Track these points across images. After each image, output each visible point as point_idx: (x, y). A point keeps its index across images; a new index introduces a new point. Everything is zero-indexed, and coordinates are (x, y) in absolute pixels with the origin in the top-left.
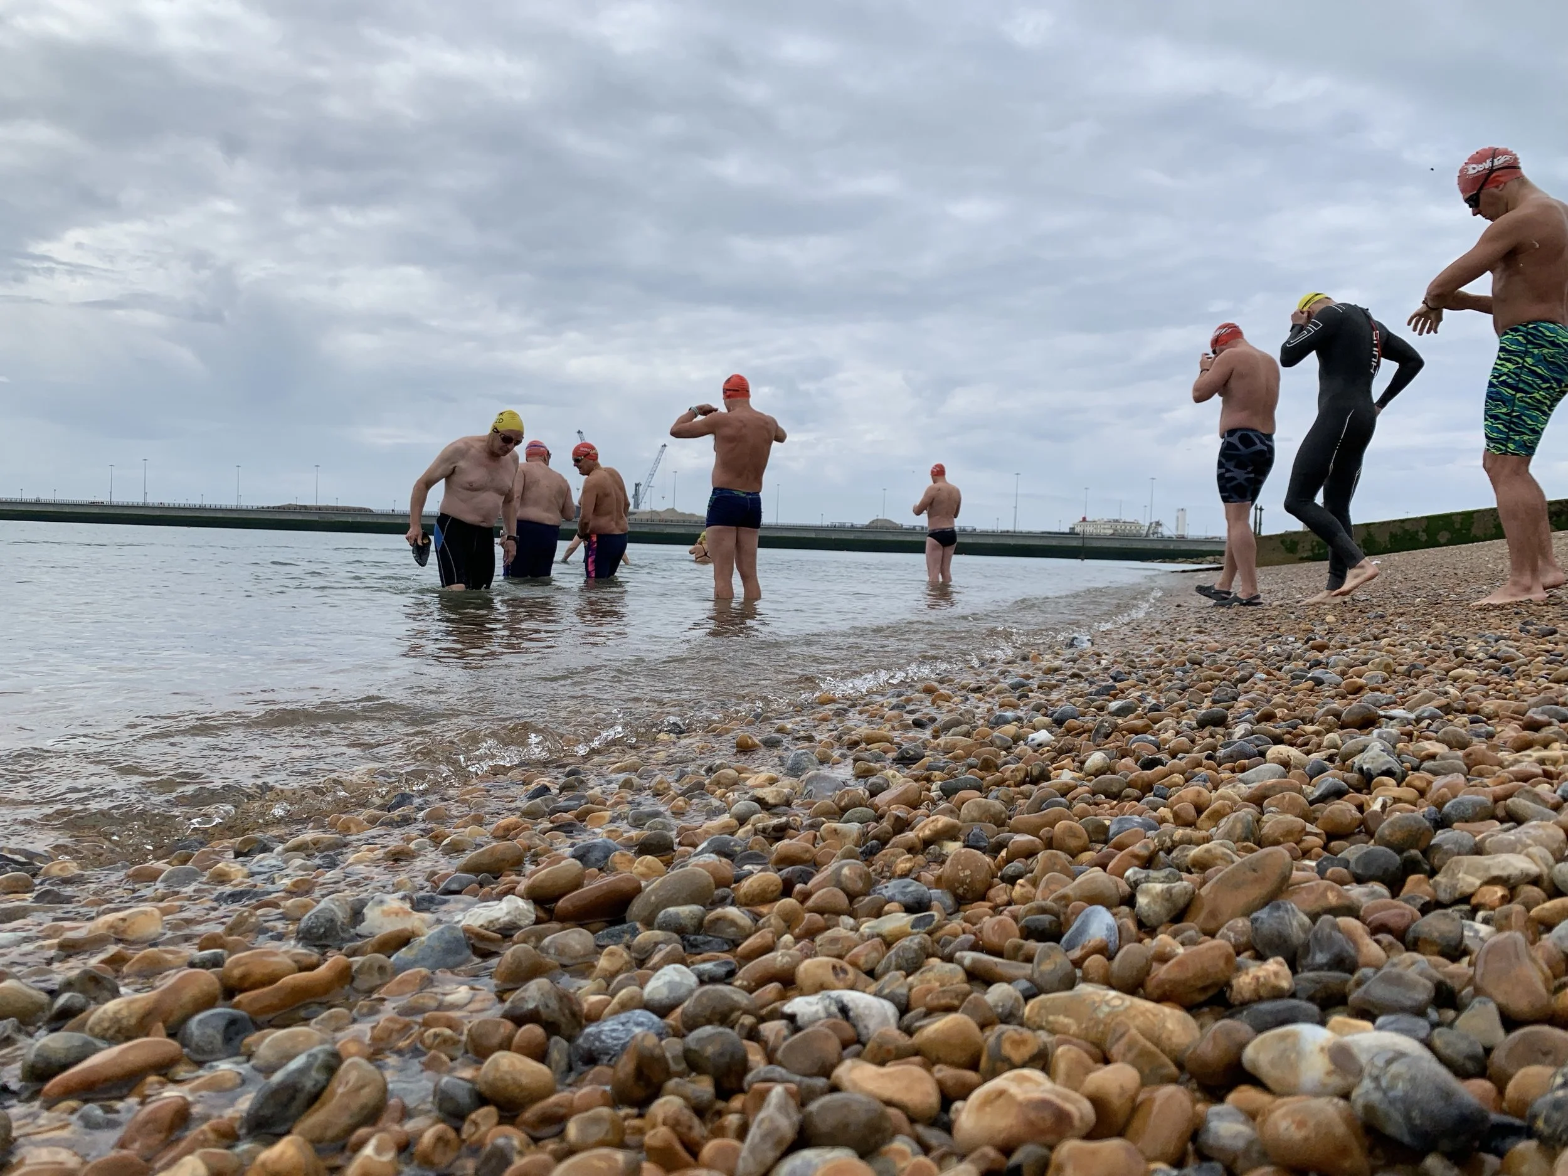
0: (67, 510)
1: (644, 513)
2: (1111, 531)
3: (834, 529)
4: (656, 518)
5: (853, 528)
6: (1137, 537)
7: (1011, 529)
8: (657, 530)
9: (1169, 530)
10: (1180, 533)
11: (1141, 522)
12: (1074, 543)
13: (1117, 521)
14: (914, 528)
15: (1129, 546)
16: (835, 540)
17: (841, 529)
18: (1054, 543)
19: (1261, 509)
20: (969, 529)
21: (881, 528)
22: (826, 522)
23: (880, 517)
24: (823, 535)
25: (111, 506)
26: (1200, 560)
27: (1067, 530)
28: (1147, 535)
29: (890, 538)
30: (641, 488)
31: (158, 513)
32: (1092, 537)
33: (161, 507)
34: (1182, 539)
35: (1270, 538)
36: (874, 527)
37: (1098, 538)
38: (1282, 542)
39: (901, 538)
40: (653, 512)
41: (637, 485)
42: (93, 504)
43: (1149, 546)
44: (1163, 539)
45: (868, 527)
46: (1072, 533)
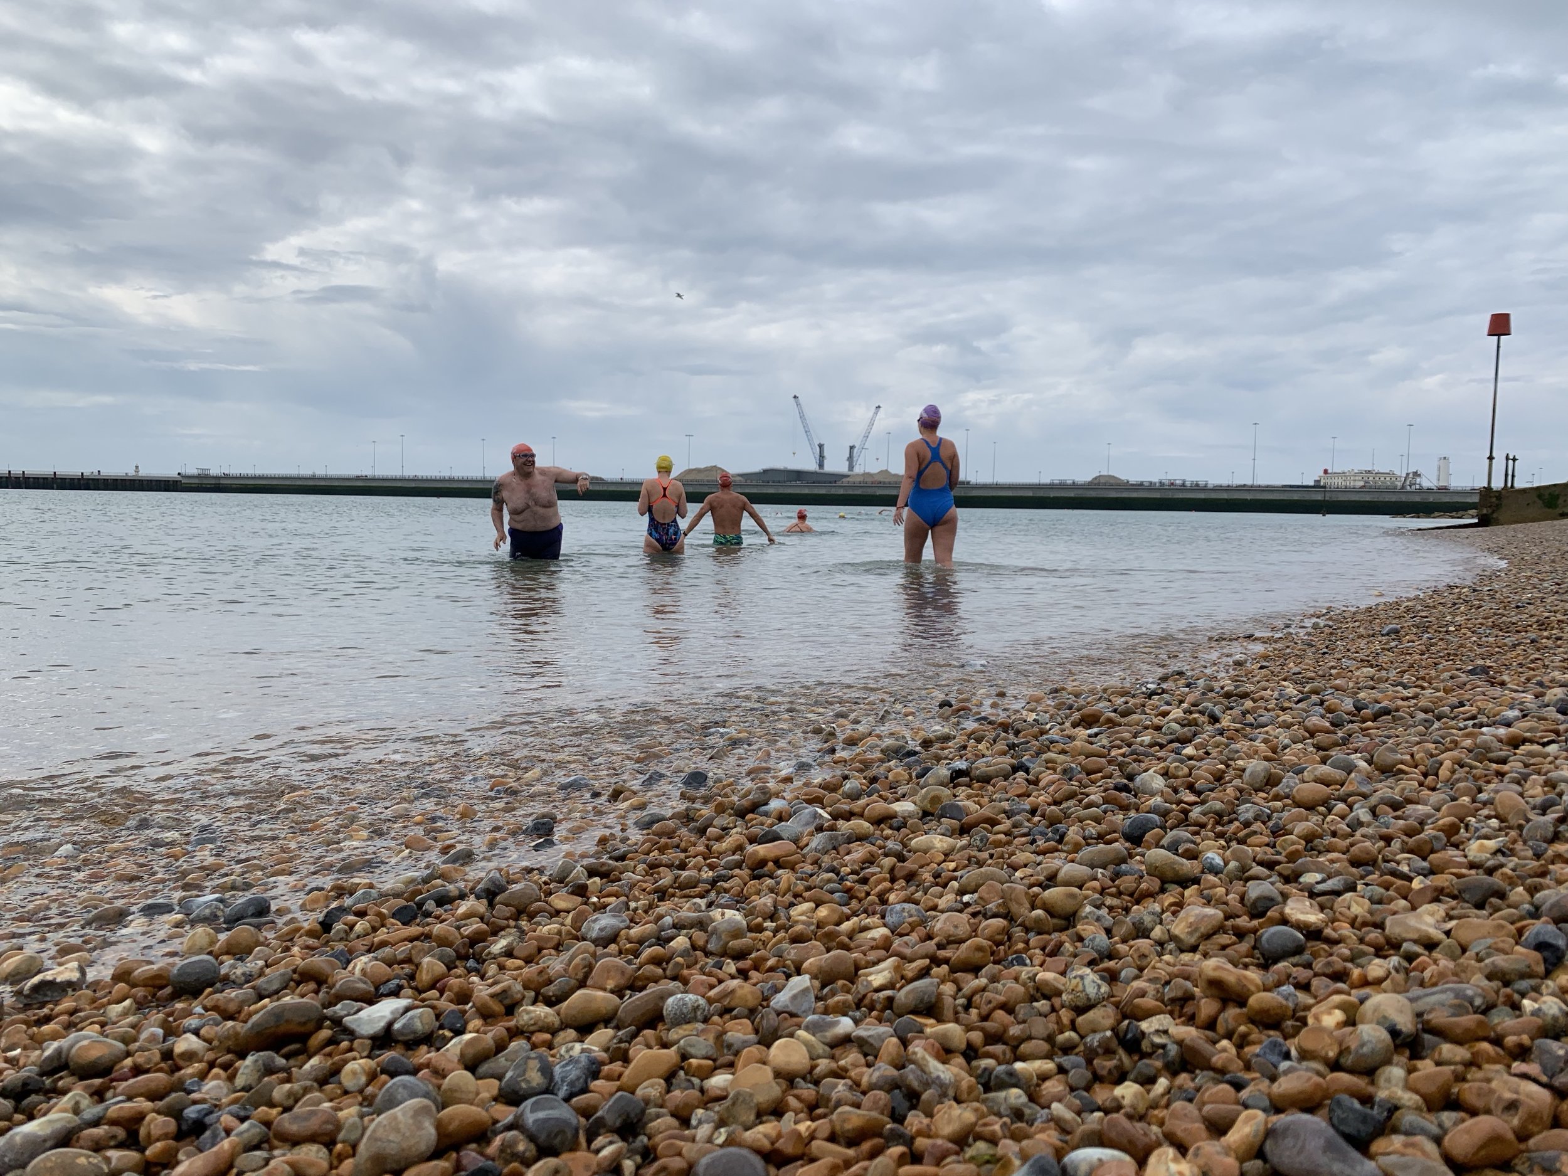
0: (336, 483)
1: (858, 475)
2: (1362, 484)
3: (1051, 487)
4: (869, 480)
5: (1074, 486)
6: (1392, 490)
7: (1249, 482)
8: (869, 492)
9: (1429, 481)
10: (1442, 484)
11: (1397, 473)
12: (1319, 497)
13: (1369, 472)
14: (1141, 484)
15: (1381, 499)
16: (1054, 498)
17: (1062, 486)
18: (1296, 497)
19: (1514, 460)
20: (1202, 484)
21: (1105, 484)
22: (1046, 480)
23: (1105, 473)
24: (1041, 494)
25: (374, 479)
26: (1460, 513)
27: (1312, 483)
28: (1403, 487)
29: (1113, 494)
30: (855, 450)
31: (413, 485)
32: (1338, 490)
33: (415, 480)
34: (1444, 490)
35: (1524, 491)
36: (1097, 483)
37: (1346, 490)
38: (1540, 496)
39: (1125, 495)
40: (866, 474)
41: (852, 448)
42: (358, 478)
43: (1404, 498)
44: (1421, 491)
45: (1090, 483)
46: (1317, 485)
